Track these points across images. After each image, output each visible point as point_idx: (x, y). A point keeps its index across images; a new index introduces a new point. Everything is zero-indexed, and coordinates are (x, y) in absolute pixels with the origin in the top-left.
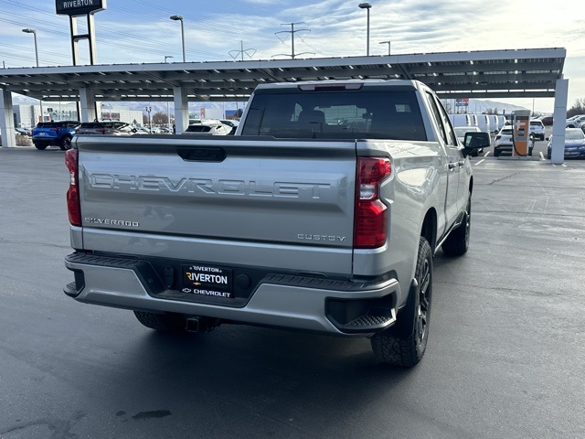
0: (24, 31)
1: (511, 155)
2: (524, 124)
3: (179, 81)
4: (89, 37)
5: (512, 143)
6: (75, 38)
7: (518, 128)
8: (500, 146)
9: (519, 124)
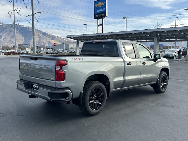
0: (84, 24)
3: (122, 37)
4: (102, 25)
6: (98, 26)
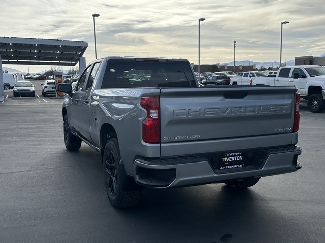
1: (55, 96)
2: (60, 79)
5: (55, 89)
7: (58, 81)
8: (47, 91)
9: (58, 79)
